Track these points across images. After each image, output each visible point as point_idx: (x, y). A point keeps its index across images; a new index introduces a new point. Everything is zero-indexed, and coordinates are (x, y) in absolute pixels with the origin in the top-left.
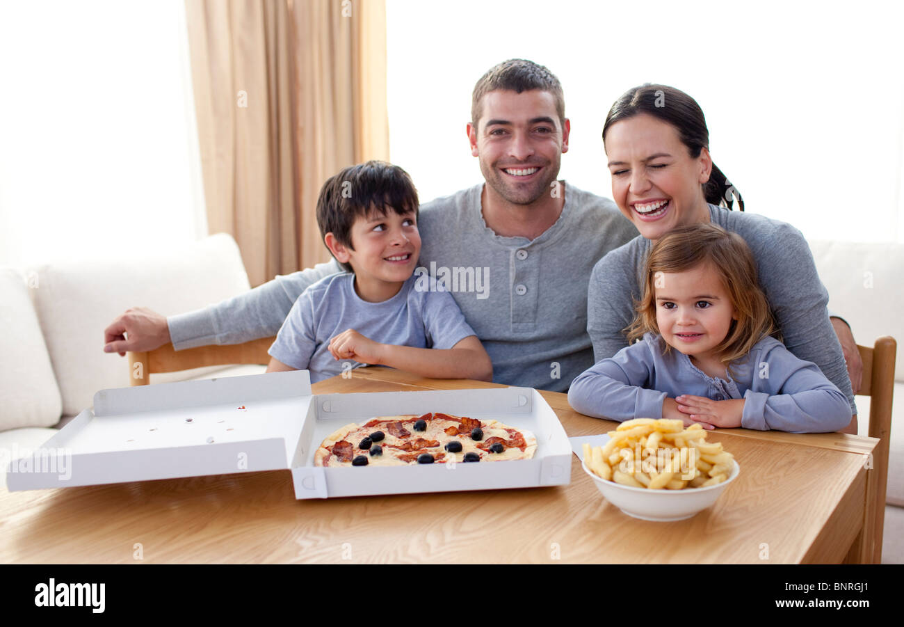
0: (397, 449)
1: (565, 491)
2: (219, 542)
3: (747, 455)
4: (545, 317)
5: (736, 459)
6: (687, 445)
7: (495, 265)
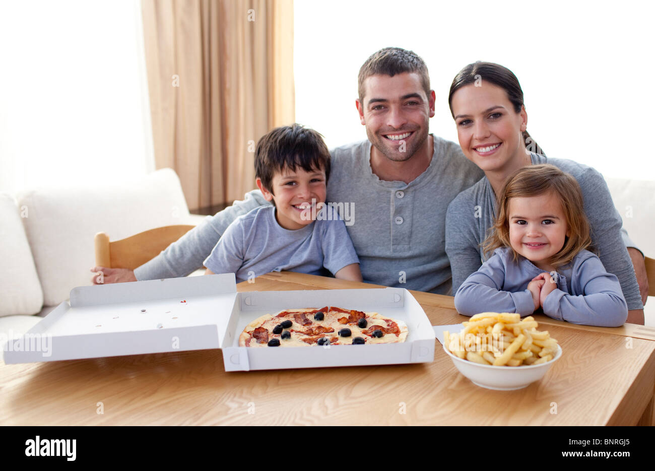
0: (302, 334)
1: (429, 367)
2: (167, 403)
3: (567, 340)
4: (418, 241)
5: (559, 343)
6: (522, 332)
7: (378, 202)
